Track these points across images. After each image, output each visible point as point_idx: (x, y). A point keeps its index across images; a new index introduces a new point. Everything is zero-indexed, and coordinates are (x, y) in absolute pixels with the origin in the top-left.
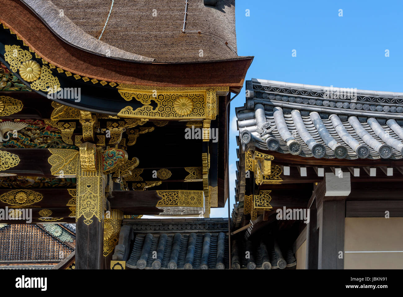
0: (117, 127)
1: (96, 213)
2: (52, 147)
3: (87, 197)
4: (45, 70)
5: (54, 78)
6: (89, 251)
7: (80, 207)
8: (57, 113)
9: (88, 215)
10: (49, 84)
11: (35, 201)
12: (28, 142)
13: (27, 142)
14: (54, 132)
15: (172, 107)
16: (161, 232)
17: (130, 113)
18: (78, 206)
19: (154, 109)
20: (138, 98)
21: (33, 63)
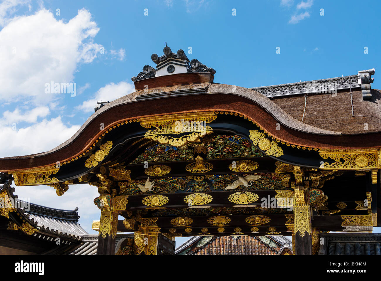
0: (316, 176)
1: (307, 229)
2: (277, 189)
3: (301, 219)
4: (273, 143)
5: (279, 148)
6: (304, 252)
7: (297, 225)
8: (279, 169)
9: (302, 230)
10: (276, 151)
11: (266, 222)
13: (262, 187)
14: (278, 180)
15: (355, 162)
16: (346, 242)
17: (327, 167)
18: (296, 225)
19: (343, 164)
20: (332, 157)
21: (266, 140)
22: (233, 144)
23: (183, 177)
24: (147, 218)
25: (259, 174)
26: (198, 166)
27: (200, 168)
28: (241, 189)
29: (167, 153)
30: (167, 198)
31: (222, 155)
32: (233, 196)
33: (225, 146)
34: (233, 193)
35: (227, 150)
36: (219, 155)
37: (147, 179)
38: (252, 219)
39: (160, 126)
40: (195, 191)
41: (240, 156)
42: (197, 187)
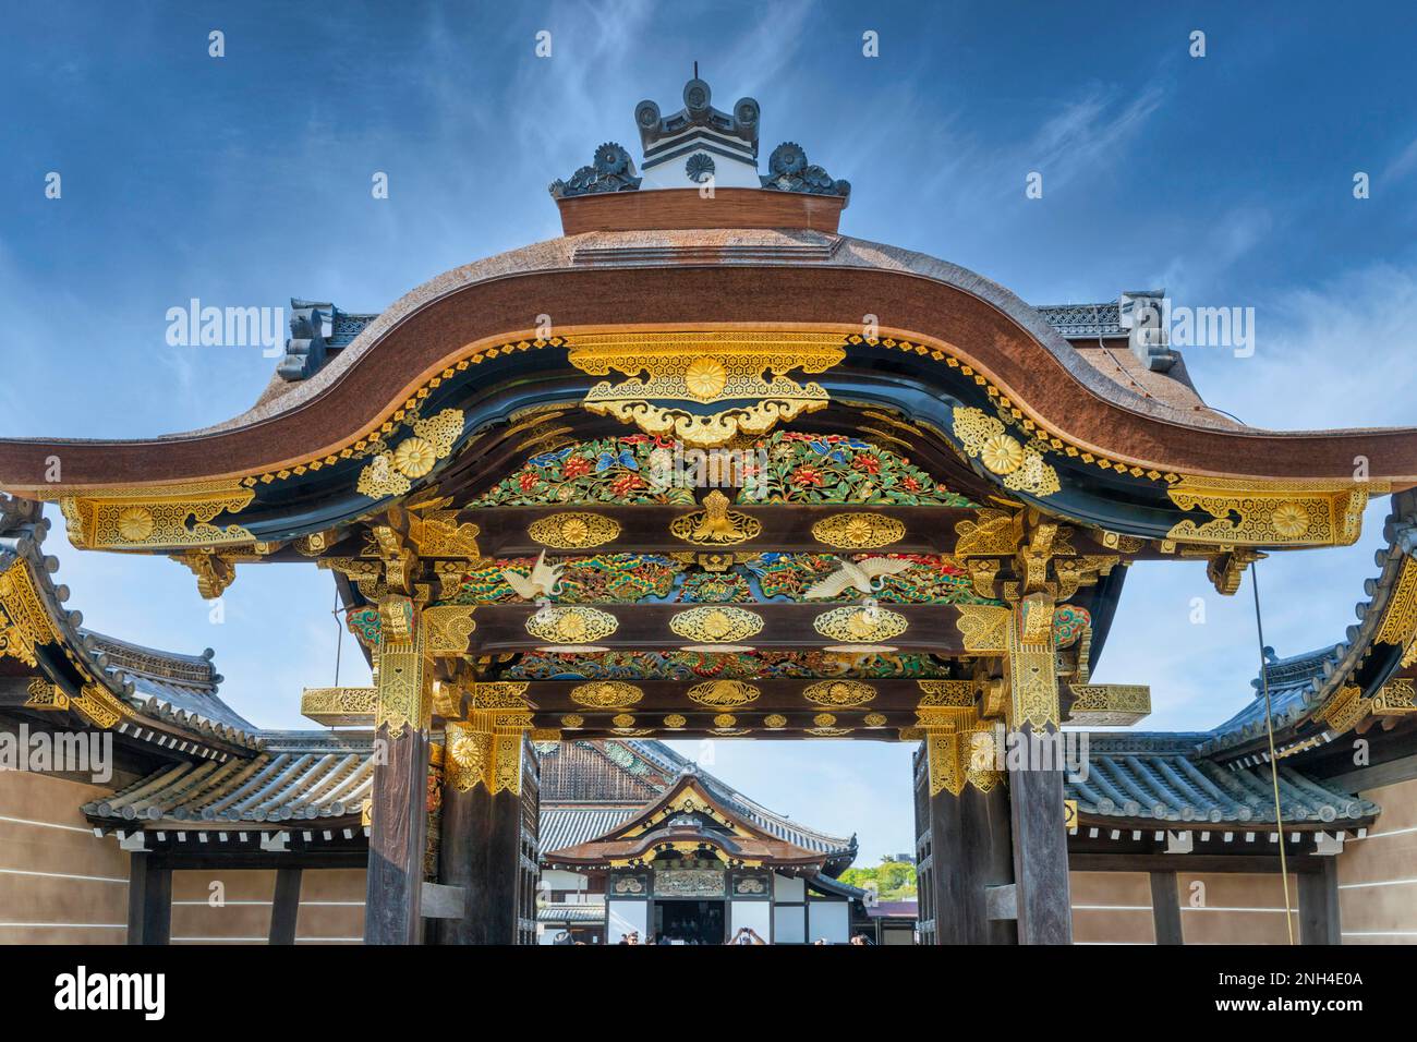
0: (1073, 569)
2: (958, 602)
3: (1034, 689)
4: (1030, 452)
5: (1047, 469)
7: (1022, 706)
8: (965, 543)
9: (1037, 719)
10: (1038, 478)
11: (864, 700)
12: (914, 594)
14: (959, 576)
15: (1270, 521)
17: (1190, 533)
18: (1018, 702)
19: (1235, 526)
20: (1204, 505)
21: (1008, 439)
22: (823, 460)
23: (662, 553)
24: (492, 684)
25: (903, 556)
26: (712, 522)
27: (717, 527)
28: (849, 598)
29: (604, 476)
30: (612, 617)
31: (790, 494)
32: (828, 617)
33: (797, 466)
34: (829, 608)
35: (807, 477)
36: (780, 493)
37: (540, 554)
38: (824, 692)
39: (643, 371)
40: (704, 601)
41: (846, 500)
42: (712, 586)
